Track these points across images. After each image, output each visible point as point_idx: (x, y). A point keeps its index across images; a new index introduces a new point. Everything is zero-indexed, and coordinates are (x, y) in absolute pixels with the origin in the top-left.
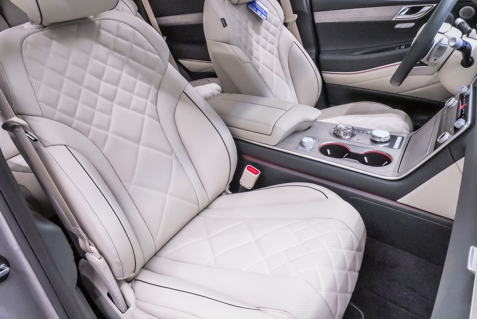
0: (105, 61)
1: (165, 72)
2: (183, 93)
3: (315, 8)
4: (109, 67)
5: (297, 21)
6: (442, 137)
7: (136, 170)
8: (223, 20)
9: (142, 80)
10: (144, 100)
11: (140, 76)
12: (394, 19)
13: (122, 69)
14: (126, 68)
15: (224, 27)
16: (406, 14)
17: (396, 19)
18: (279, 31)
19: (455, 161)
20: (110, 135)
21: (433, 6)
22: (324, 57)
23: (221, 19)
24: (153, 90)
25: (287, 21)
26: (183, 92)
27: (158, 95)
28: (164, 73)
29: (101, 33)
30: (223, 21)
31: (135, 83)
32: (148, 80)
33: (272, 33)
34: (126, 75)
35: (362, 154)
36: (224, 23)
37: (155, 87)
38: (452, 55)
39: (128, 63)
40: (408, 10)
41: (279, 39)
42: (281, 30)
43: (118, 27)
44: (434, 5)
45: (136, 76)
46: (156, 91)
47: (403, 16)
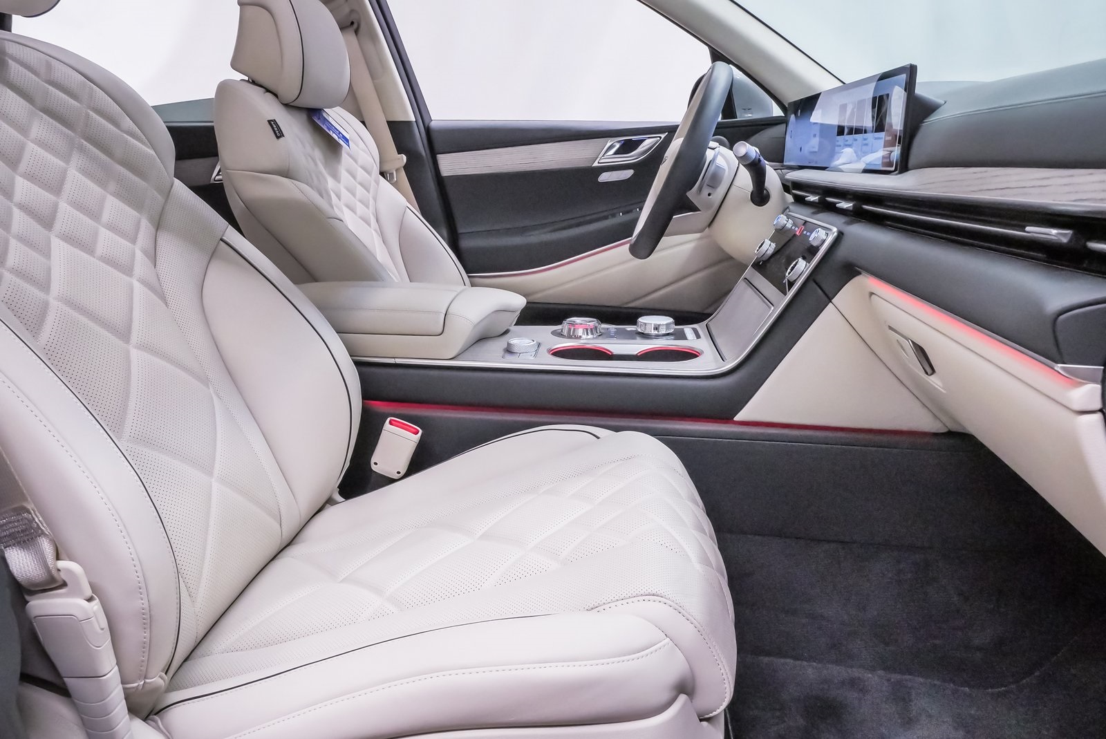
0: (23, 130)
1: (170, 191)
2: (221, 242)
3: (437, 146)
4: (36, 147)
5: (406, 167)
6: (792, 269)
7: (132, 405)
8: (272, 123)
9: (118, 195)
10: (126, 244)
11: (112, 186)
12: (596, 164)
13: (67, 159)
14: (76, 159)
15: (278, 138)
16: (616, 153)
17: (599, 163)
18: (373, 183)
19: (830, 300)
20: (54, 304)
21: (660, 138)
22: (465, 243)
23: (269, 122)
24: (146, 227)
25: (386, 168)
26: (222, 240)
27: (158, 242)
28: (167, 193)
29: (8, 65)
30: (275, 126)
31: (103, 200)
32: (133, 199)
33: (361, 184)
34: (77, 174)
35: (637, 354)
36: (276, 129)
37: (151, 220)
38: (733, 187)
39: (82, 149)
40: (618, 146)
41: (375, 199)
42: (377, 183)
43: (49, 66)
44: (663, 136)
45: (102, 183)
46: (153, 230)
47: (610, 158)
